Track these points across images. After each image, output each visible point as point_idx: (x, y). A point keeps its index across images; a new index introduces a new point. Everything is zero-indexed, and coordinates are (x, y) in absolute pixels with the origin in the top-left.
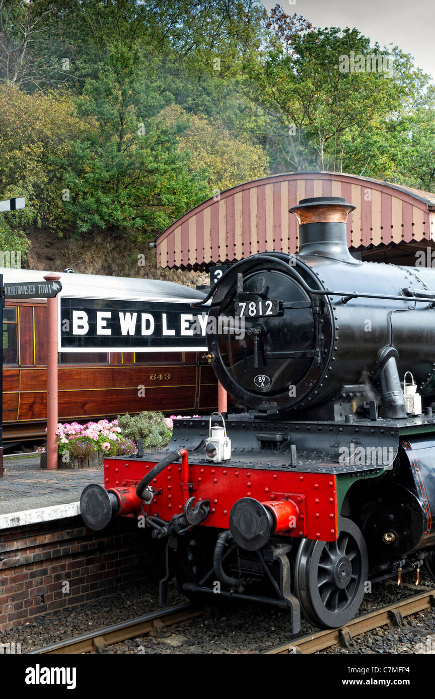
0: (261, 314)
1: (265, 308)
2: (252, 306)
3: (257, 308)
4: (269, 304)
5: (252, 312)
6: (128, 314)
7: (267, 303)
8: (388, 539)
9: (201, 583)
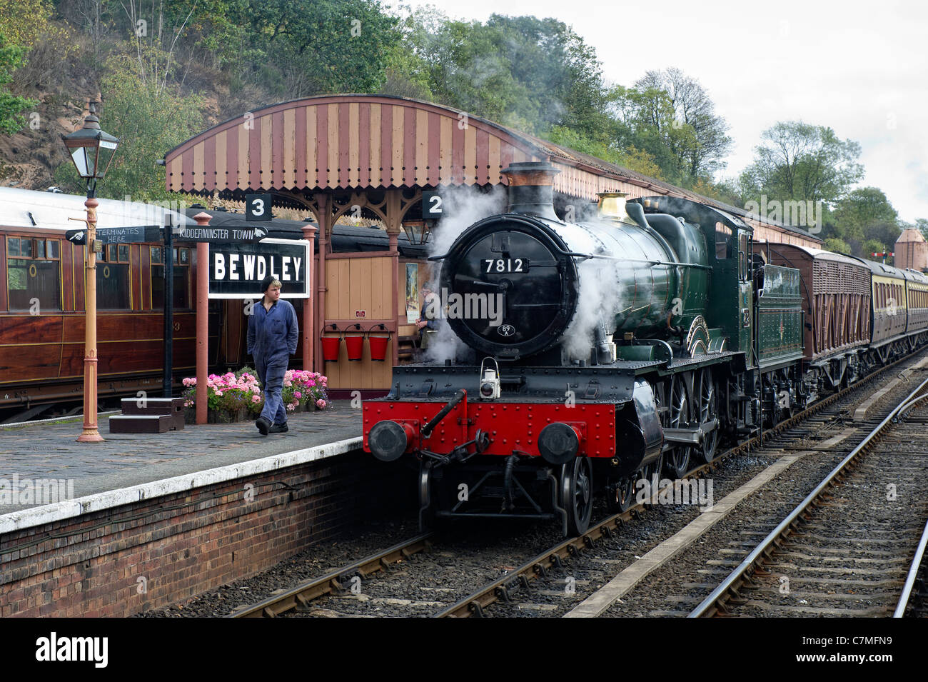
0: (509, 270)
1: (514, 266)
2: (500, 263)
3: (506, 265)
4: (518, 262)
5: (500, 268)
6: (249, 256)
7: (516, 261)
8: (615, 463)
9: (455, 509)
